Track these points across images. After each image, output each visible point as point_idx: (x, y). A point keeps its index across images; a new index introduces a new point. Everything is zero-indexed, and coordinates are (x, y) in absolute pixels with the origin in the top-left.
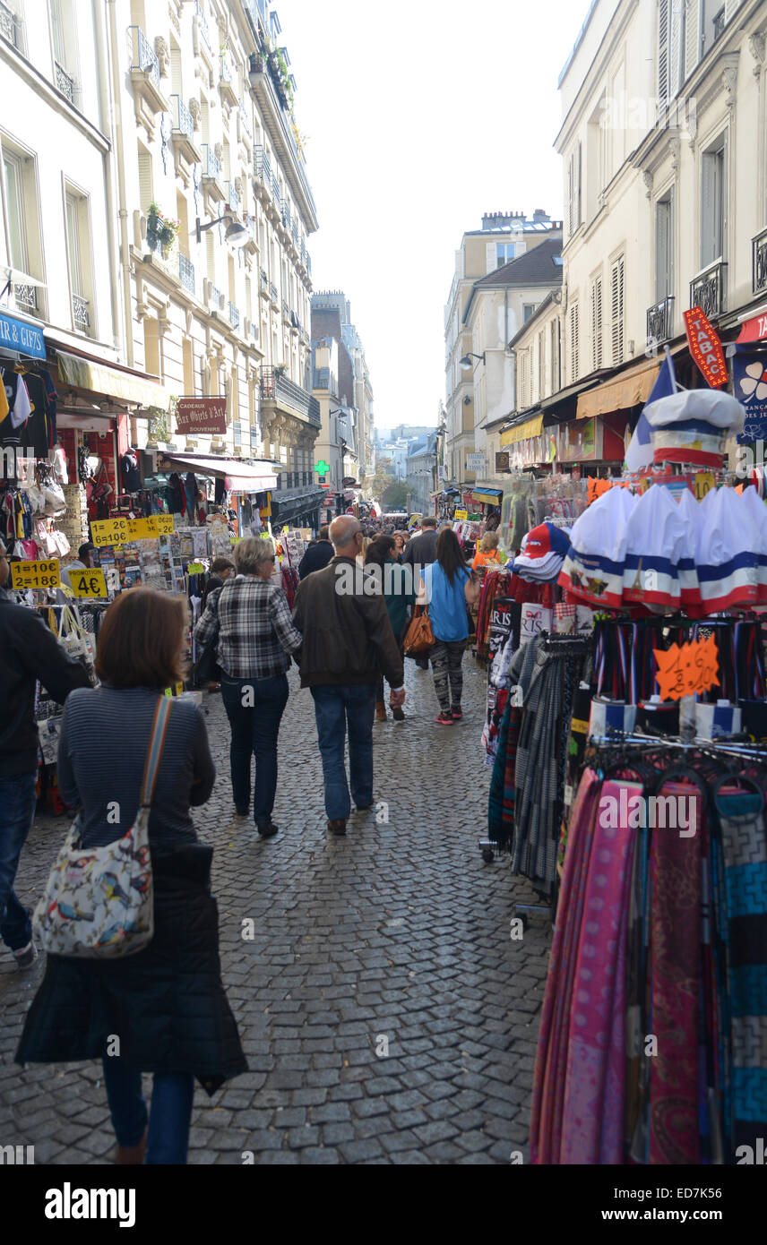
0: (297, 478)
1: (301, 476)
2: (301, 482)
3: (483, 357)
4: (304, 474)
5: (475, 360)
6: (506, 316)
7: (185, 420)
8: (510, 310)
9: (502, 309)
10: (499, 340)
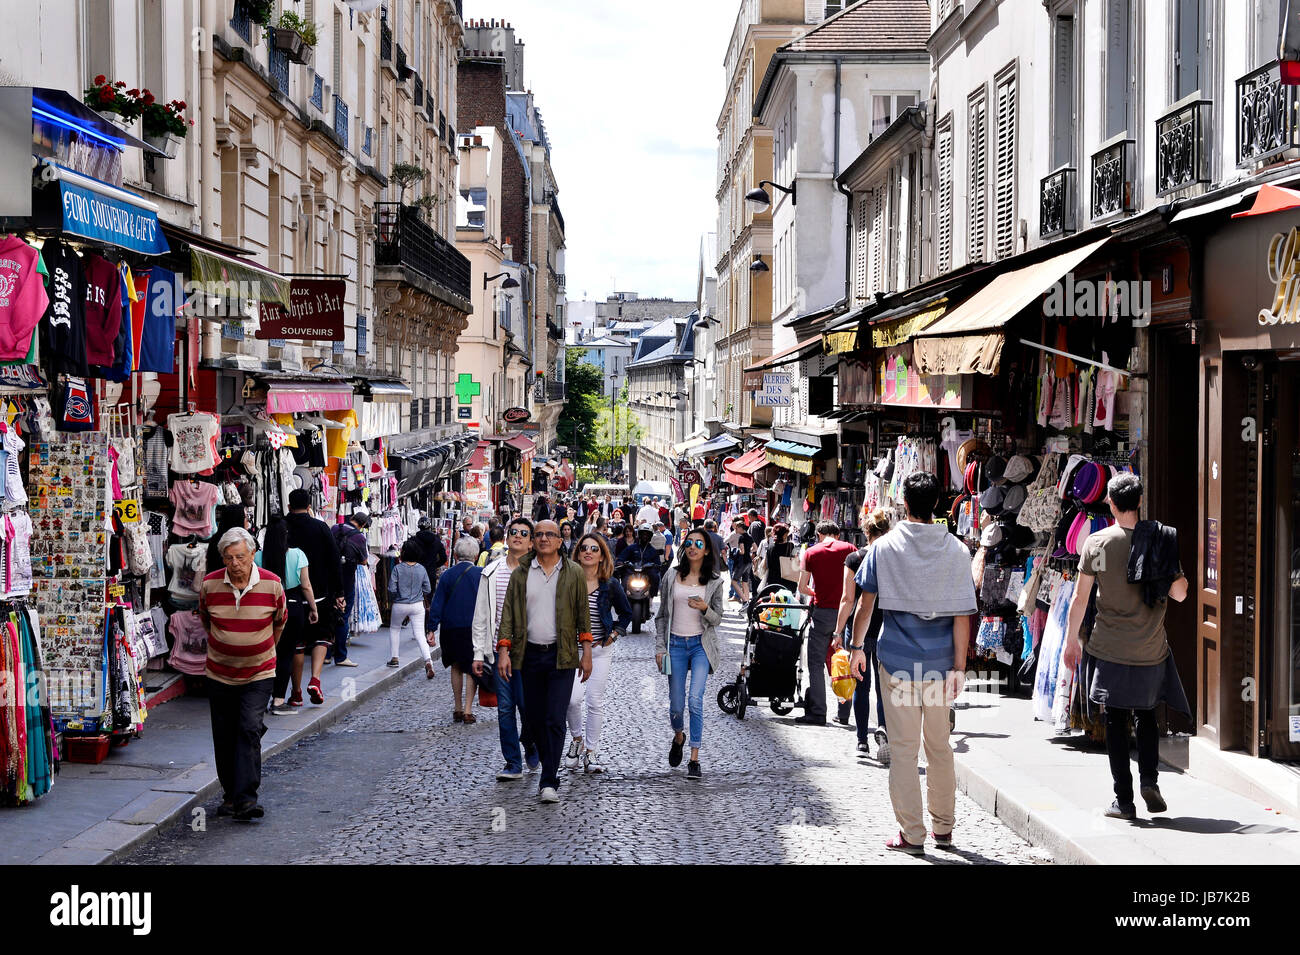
0: (426, 410)
1: (432, 407)
2: (432, 418)
3: (792, 190)
4: (438, 400)
5: (777, 195)
6: (837, 112)
7: (274, 315)
8: (844, 102)
9: (829, 99)
10: (823, 158)
